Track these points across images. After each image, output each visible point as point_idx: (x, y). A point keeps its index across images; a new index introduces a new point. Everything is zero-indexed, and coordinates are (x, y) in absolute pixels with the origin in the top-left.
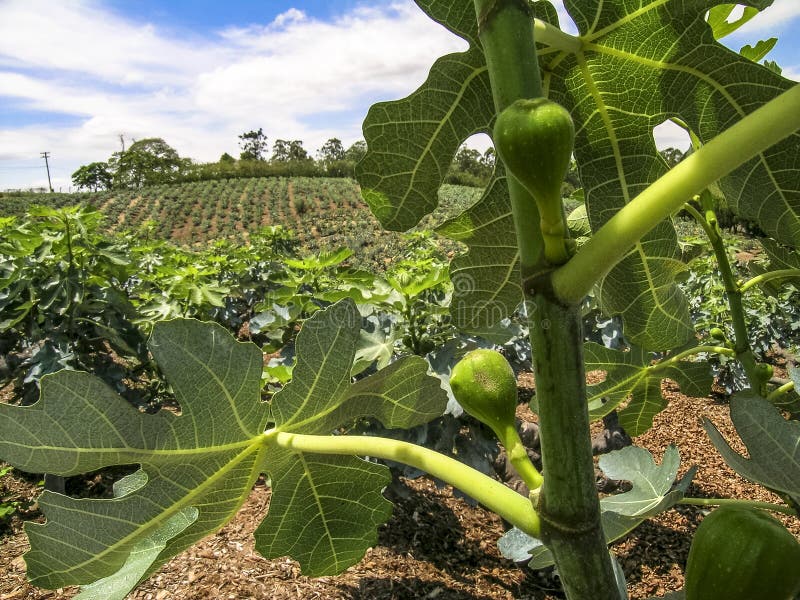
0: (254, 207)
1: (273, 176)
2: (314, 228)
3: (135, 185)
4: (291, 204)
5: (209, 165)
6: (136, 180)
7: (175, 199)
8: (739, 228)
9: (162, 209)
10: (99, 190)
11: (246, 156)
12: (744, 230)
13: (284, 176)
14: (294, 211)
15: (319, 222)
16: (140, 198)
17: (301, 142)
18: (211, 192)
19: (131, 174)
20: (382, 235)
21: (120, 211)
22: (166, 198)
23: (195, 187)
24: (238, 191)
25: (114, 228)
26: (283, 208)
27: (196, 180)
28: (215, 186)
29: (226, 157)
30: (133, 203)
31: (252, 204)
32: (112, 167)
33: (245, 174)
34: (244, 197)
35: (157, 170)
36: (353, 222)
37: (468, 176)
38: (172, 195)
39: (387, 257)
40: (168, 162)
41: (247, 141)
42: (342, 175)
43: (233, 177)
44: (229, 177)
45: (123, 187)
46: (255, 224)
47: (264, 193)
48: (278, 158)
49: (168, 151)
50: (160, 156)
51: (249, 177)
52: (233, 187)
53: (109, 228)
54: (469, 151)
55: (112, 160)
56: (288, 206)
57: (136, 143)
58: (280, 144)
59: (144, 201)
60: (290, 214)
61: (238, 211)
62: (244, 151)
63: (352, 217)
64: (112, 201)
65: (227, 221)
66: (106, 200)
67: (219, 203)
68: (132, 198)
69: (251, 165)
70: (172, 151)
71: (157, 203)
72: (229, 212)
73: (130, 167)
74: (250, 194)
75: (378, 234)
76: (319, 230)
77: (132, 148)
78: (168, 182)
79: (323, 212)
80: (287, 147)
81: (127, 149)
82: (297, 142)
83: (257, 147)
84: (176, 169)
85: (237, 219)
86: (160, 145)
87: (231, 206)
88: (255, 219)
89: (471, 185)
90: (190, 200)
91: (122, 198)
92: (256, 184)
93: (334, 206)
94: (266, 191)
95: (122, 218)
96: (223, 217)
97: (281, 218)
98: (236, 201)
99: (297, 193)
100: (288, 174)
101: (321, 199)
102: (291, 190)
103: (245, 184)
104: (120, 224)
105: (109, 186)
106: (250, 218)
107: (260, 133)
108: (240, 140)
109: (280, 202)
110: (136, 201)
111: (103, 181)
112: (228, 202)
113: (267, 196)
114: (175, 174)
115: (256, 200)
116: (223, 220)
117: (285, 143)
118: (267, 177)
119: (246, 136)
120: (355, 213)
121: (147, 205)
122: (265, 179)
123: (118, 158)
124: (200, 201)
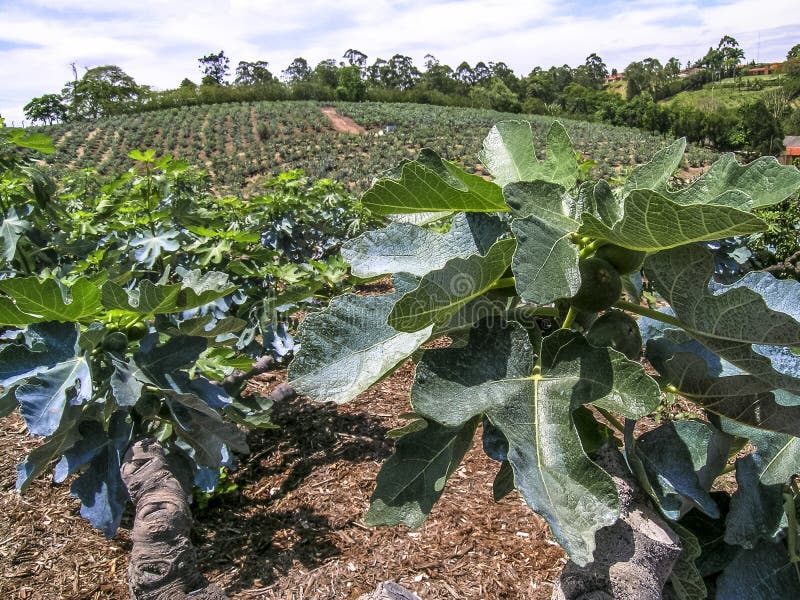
0: (217, 136)
1: (235, 101)
2: (278, 155)
3: (92, 116)
4: (254, 130)
5: (168, 92)
6: (93, 111)
7: (135, 130)
8: (707, 141)
9: (122, 141)
10: (54, 123)
11: (208, 81)
12: (711, 144)
13: (246, 100)
14: (257, 138)
15: (283, 148)
16: (98, 130)
17: (266, 63)
18: (171, 121)
19: (88, 104)
20: (347, 158)
21: (79, 145)
22: (126, 129)
23: (154, 116)
24: (200, 119)
25: (73, 162)
26: (245, 135)
27: (155, 108)
28: (175, 114)
29: (186, 83)
30: (92, 136)
31: (214, 131)
32: (66, 98)
33: (208, 100)
34: (206, 124)
35: (115, 100)
36: (317, 147)
37: (437, 94)
38: (132, 126)
39: (351, 181)
40: (125, 91)
41: (208, 65)
42: (307, 98)
43: (194, 104)
44: (190, 104)
45: (79, 118)
46: (218, 152)
47: (226, 120)
48: (242, 80)
49: (124, 79)
50: (117, 84)
51: (211, 103)
52: (195, 114)
53: (68, 163)
54: (442, 67)
55: (65, 91)
56: (251, 132)
57: (89, 71)
58: (244, 66)
59: (103, 133)
60: (252, 141)
61: (200, 140)
62: (205, 75)
63: (316, 141)
64: (69, 134)
65: (190, 150)
66: (62, 134)
67: (181, 132)
68: (90, 131)
69: (212, 90)
70: (128, 79)
71: (117, 135)
72: (190, 141)
73: (85, 97)
74: (212, 122)
75: (342, 158)
76: (282, 156)
77: (86, 77)
78: (127, 112)
79: (286, 138)
80: (250, 69)
81: (80, 78)
82: (262, 63)
83: (218, 71)
84: (135, 97)
85: (200, 148)
86: (116, 73)
87: (193, 134)
88: (218, 147)
89: (441, 103)
90: (151, 130)
91: (80, 131)
92: (218, 111)
93: (297, 131)
94: (229, 117)
95: (81, 152)
96: (185, 147)
97: (244, 145)
98: (197, 130)
99: (260, 118)
100: (251, 99)
101: (285, 123)
102: (253, 115)
103: (207, 111)
104: (79, 159)
105: (65, 118)
106: (213, 148)
107: (221, 55)
108: (201, 64)
109: (243, 128)
110: (94, 133)
111: (58, 113)
112: (189, 131)
113: (230, 124)
114: (133, 103)
115: (218, 127)
116: (184, 150)
117: (249, 65)
118: (229, 102)
119: (206, 60)
120: (319, 137)
121: (106, 137)
122: (226, 105)
123: (72, 89)
124: (161, 130)
